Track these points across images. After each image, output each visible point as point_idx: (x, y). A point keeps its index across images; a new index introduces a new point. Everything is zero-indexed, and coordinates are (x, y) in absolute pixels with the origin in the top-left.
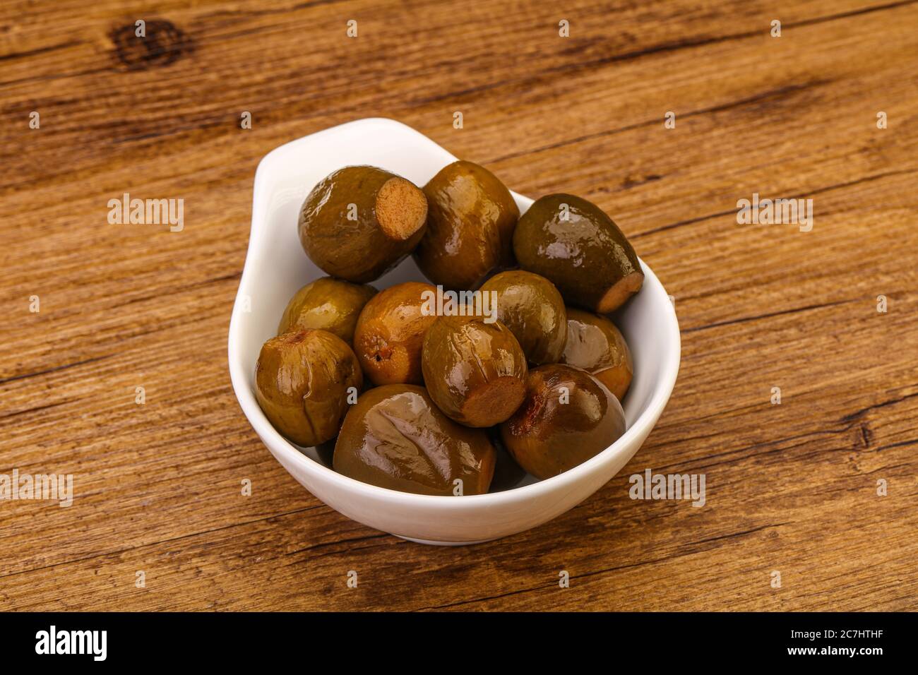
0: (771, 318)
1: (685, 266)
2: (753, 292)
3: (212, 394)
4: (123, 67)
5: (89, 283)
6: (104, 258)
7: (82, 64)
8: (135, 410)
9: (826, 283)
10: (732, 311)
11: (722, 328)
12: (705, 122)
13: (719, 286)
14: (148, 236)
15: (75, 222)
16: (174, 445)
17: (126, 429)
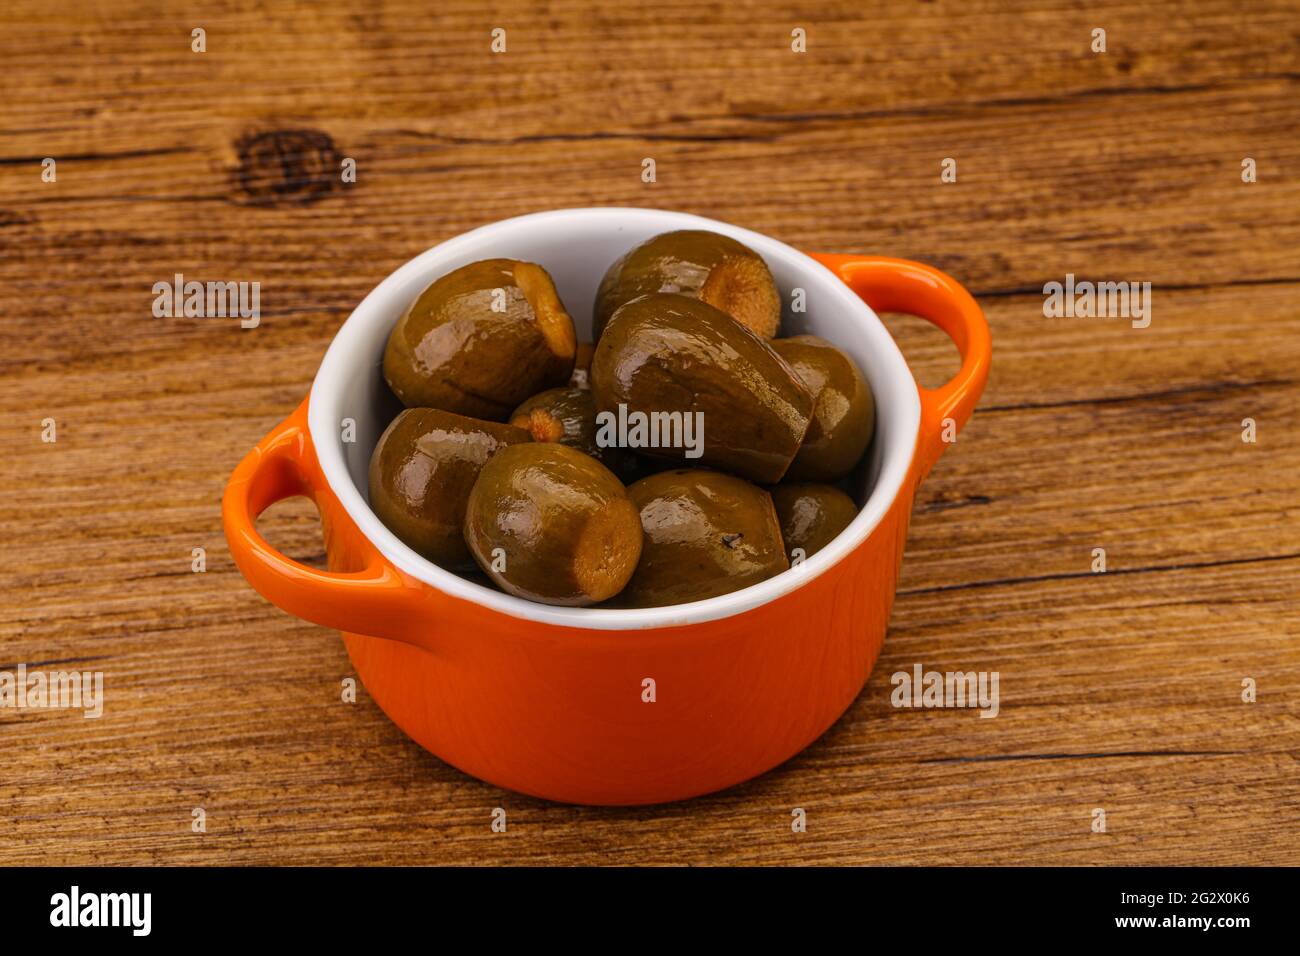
0: (1099, 760)
1: (990, 653)
2: (1083, 713)
3: (236, 743)
4: (242, 199)
5: (105, 535)
6: (136, 498)
7: (186, 184)
8: (117, 750)
9: (1200, 716)
10: (1043, 738)
11: (1021, 763)
12: (1081, 420)
13: (1034, 694)
14: (208, 474)
15: (110, 434)
16: (161, 816)
17: (96, 778)
